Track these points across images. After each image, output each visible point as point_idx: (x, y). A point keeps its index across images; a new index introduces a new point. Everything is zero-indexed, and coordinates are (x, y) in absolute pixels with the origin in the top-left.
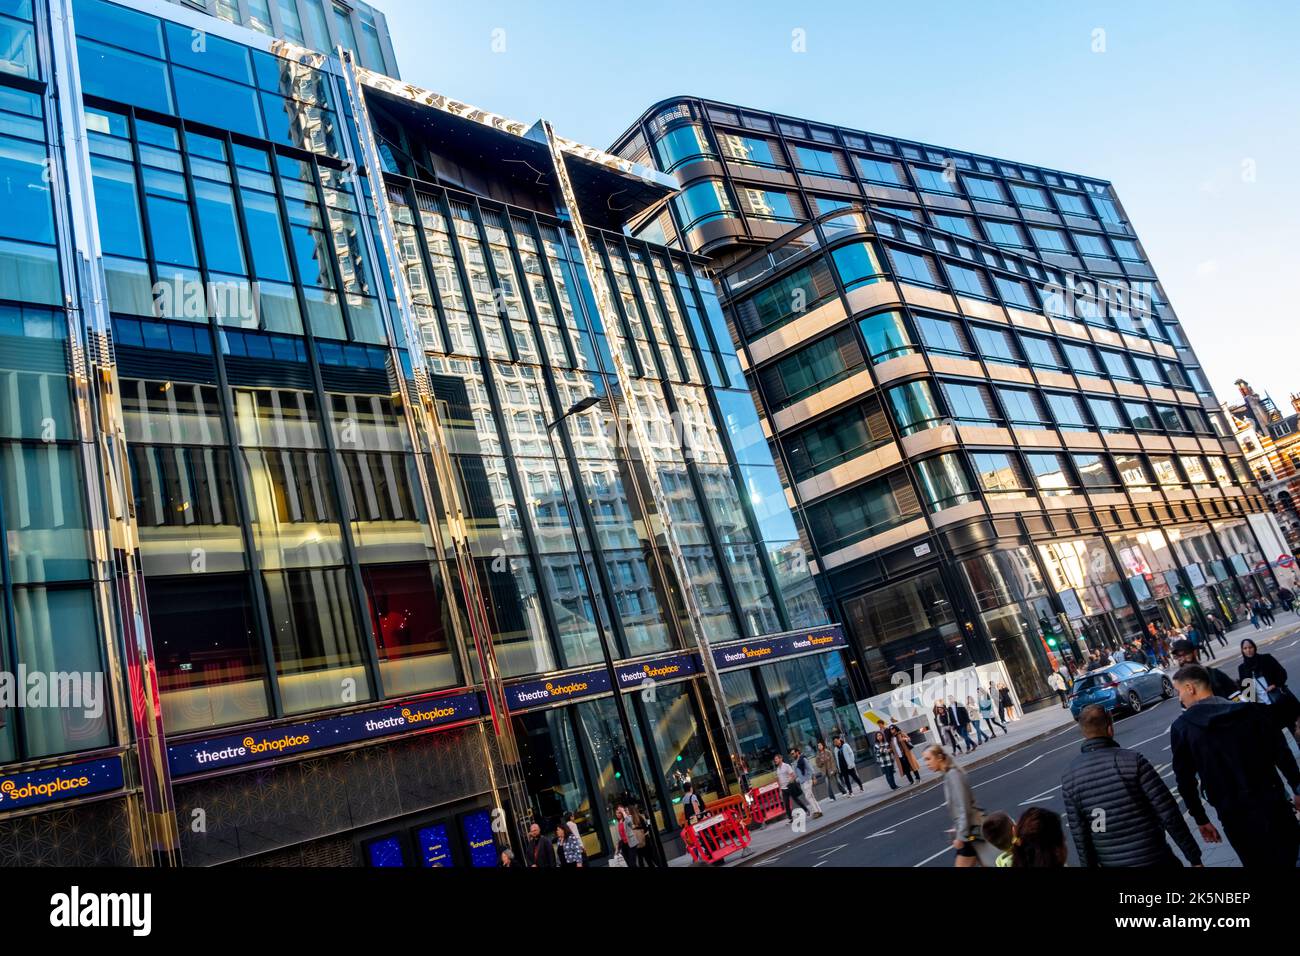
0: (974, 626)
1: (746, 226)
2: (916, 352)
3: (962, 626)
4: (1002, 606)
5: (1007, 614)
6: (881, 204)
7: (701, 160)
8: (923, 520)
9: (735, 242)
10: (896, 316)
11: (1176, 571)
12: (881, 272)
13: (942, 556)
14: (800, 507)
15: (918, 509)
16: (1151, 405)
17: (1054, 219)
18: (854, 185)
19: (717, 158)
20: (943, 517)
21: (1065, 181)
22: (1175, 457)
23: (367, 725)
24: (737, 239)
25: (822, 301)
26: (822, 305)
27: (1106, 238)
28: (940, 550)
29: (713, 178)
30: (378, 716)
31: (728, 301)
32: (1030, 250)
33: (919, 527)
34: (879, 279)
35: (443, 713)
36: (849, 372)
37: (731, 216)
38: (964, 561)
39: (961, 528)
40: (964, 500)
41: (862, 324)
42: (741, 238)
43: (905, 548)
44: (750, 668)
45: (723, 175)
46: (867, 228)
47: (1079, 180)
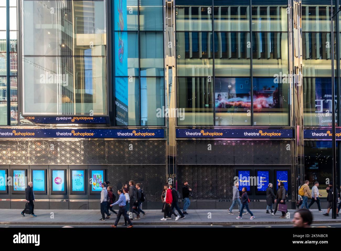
23: (245, 133)
30: (249, 131)
35: (276, 134)
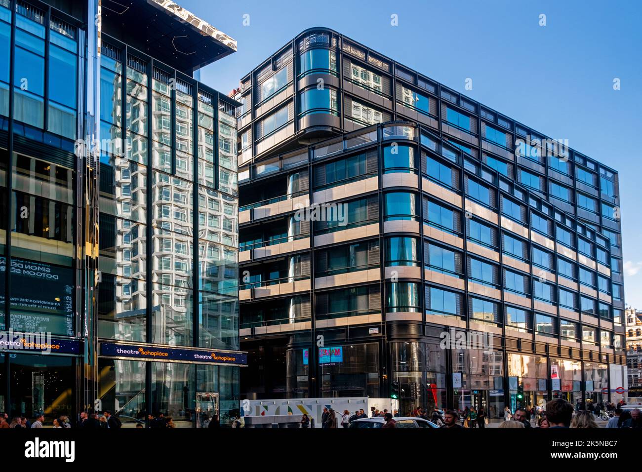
0: (388, 377)
1: (341, 123)
2: (416, 220)
3: (381, 376)
4: (411, 371)
5: (412, 376)
6: (450, 139)
7: (327, 73)
8: (380, 315)
9: (331, 131)
10: (412, 197)
11: (580, 382)
12: (413, 167)
13: (384, 337)
14: (312, 291)
15: (380, 309)
16: (597, 302)
17: (570, 182)
18: (437, 122)
19: (338, 76)
20: (395, 316)
21: (588, 163)
22: (598, 330)
24: (332, 129)
25: (367, 176)
26: (366, 178)
27: (599, 202)
28: (384, 333)
29: (330, 87)
31: (310, 164)
32: (544, 194)
33: (377, 318)
34: (411, 172)
36: (368, 222)
37: (335, 115)
38: (398, 342)
39: (404, 325)
40: (412, 310)
41: (388, 196)
42: (334, 128)
43: (365, 327)
44: (147, 361)
45: (338, 87)
46: (415, 138)
47: (597, 165)
